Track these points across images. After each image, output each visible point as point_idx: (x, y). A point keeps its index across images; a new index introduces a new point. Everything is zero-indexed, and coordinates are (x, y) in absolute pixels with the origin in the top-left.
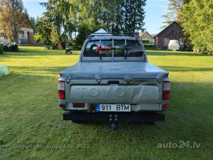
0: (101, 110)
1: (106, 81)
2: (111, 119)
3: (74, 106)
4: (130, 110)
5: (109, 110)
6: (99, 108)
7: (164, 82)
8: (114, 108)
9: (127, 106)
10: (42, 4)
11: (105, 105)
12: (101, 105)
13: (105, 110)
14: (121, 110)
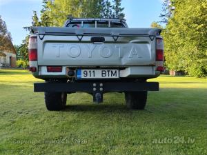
0: (83, 77)
1: (88, 38)
2: (95, 89)
3: (48, 71)
4: (117, 77)
5: (92, 77)
6: (80, 74)
7: (157, 38)
8: (98, 74)
9: (114, 71)
10: (25, 28)
11: (88, 71)
12: (83, 71)
13: (88, 77)
14: (107, 77)
